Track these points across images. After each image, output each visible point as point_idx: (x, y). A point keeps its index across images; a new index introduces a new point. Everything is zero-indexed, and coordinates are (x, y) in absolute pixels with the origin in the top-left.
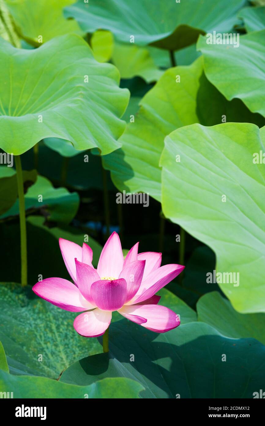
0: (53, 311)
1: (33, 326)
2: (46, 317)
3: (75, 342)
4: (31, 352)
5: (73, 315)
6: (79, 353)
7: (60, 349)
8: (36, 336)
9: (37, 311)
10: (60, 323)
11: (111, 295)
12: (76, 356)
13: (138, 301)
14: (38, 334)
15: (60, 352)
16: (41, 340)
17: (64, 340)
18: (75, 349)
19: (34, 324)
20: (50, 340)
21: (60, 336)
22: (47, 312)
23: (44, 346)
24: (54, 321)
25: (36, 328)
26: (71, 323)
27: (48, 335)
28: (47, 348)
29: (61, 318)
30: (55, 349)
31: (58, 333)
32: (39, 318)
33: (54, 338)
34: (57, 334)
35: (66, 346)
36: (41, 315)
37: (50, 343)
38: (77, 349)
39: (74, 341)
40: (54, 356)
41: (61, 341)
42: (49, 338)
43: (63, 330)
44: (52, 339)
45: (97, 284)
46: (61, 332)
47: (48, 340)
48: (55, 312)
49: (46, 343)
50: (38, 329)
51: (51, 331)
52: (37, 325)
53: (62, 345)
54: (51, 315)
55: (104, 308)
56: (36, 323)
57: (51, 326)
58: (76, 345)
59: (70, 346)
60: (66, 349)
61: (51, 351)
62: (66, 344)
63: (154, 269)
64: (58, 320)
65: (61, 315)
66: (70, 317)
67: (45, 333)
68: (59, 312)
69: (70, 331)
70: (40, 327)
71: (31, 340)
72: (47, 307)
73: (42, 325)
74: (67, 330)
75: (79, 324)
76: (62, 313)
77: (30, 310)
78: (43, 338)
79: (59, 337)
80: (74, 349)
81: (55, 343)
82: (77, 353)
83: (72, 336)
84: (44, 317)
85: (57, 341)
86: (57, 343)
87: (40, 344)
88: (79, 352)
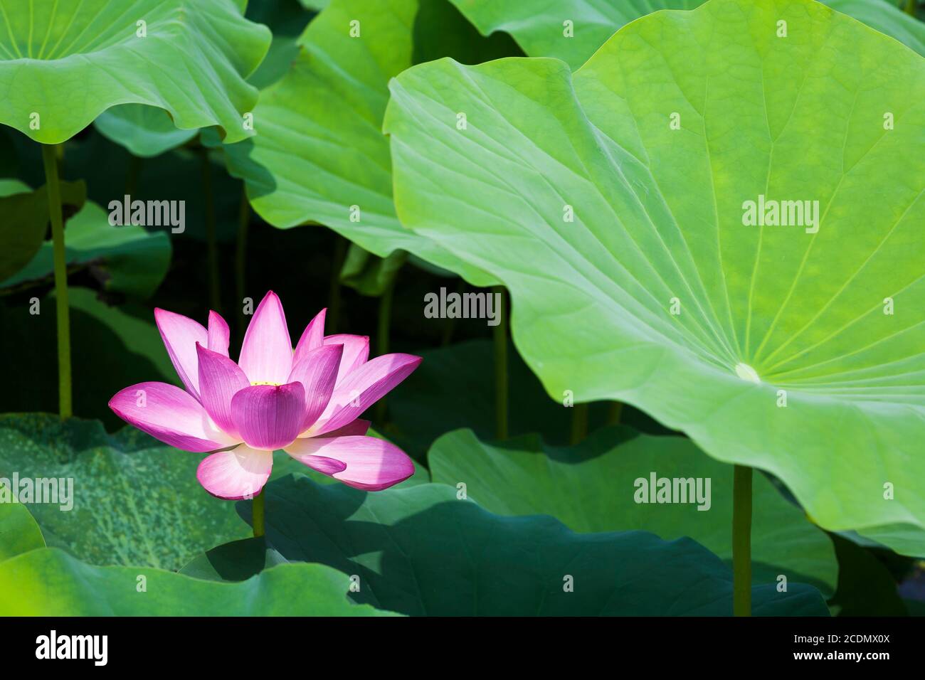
0: (126, 471)
1: (89, 501)
2: (115, 484)
3: (176, 534)
4: (87, 554)
5: (170, 478)
6: (186, 556)
7: (146, 548)
8: (96, 521)
9: (93, 470)
10: (144, 495)
11: (275, 416)
12: (180, 560)
13: (325, 429)
14: (98, 517)
15: (146, 552)
16: (107, 530)
17: (154, 530)
18: (179, 546)
19: (90, 496)
20: (125, 529)
21: (144, 521)
22: (115, 473)
23: (114, 541)
24: (132, 490)
25: (93, 505)
26: (166, 496)
27: (120, 519)
28: (121, 545)
29: (146, 484)
30: (137, 547)
31: (142, 516)
32: (100, 485)
33: (133, 525)
34: (138, 518)
35: (160, 542)
36: (103, 479)
37: (126, 535)
38: (182, 547)
39: (174, 530)
40: (135, 561)
41: (148, 531)
42: (122, 525)
43: (151, 508)
44: (130, 528)
45: (248, 395)
46: (147, 514)
47: (121, 529)
48: (133, 473)
49: (116, 536)
50: (99, 506)
51: (127, 511)
52: (95, 500)
53: (151, 539)
54: (124, 478)
55: (257, 443)
56: (94, 494)
57: (125, 500)
58: (179, 539)
59: (166, 540)
60: (159, 548)
61: (128, 551)
62: (158, 538)
63: (355, 366)
64: (138, 488)
65: (144, 480)
66: (163, 482)
67: (114, 514)
68: (140, 473)
69: (165, 510)
70: (103, 504)
71: (86, 529)
72: (115, 462)
73: (107, 500)
74: (158, 508)
75: (206, 476)
76: (146, 475)
77: (79, 469)
78: (110, 525)
79: (143, 523)
80: (175, 547)
81: (135, 535)
82: (182, 554)
83: (170, 521)
84: (110, 482)
85: (139, 530)
86: (140, 534)
87: (104, 537)
88: (186, 552)
